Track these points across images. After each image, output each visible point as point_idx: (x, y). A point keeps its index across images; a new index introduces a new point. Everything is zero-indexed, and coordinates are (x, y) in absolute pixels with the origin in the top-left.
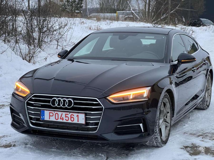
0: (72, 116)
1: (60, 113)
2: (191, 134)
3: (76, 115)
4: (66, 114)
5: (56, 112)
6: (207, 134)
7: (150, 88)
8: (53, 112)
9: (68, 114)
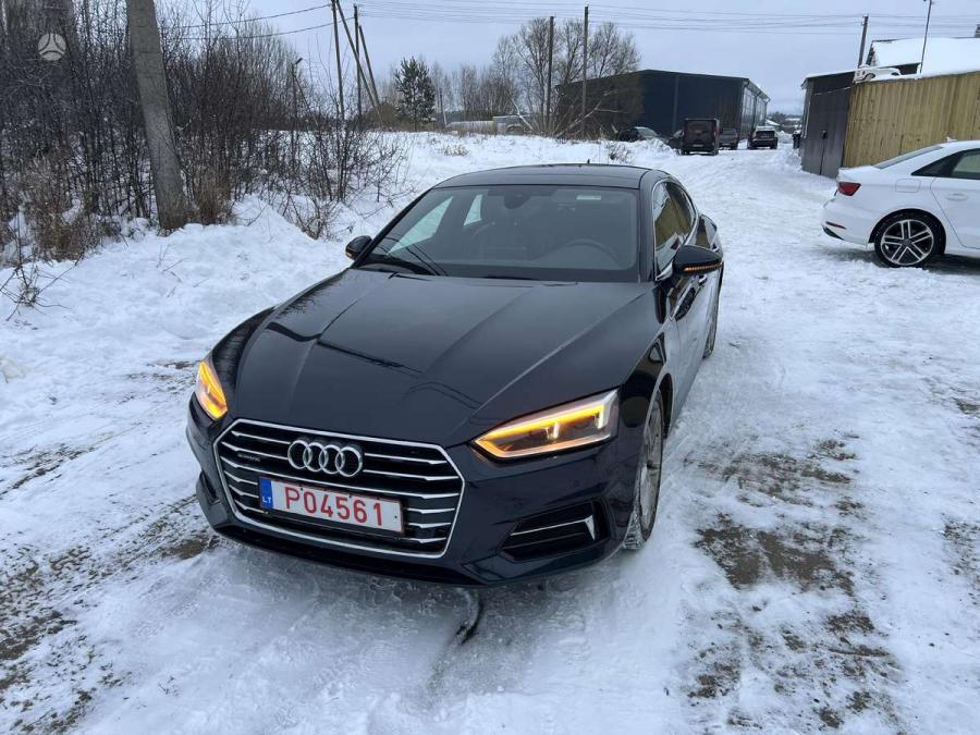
0: (359, 505)
1: (319, 494)
2: (702, 465)
3: (370, 502)
5: (306, 489)
7: (612, 395)
8: (298, 488)
9: (346, 500)
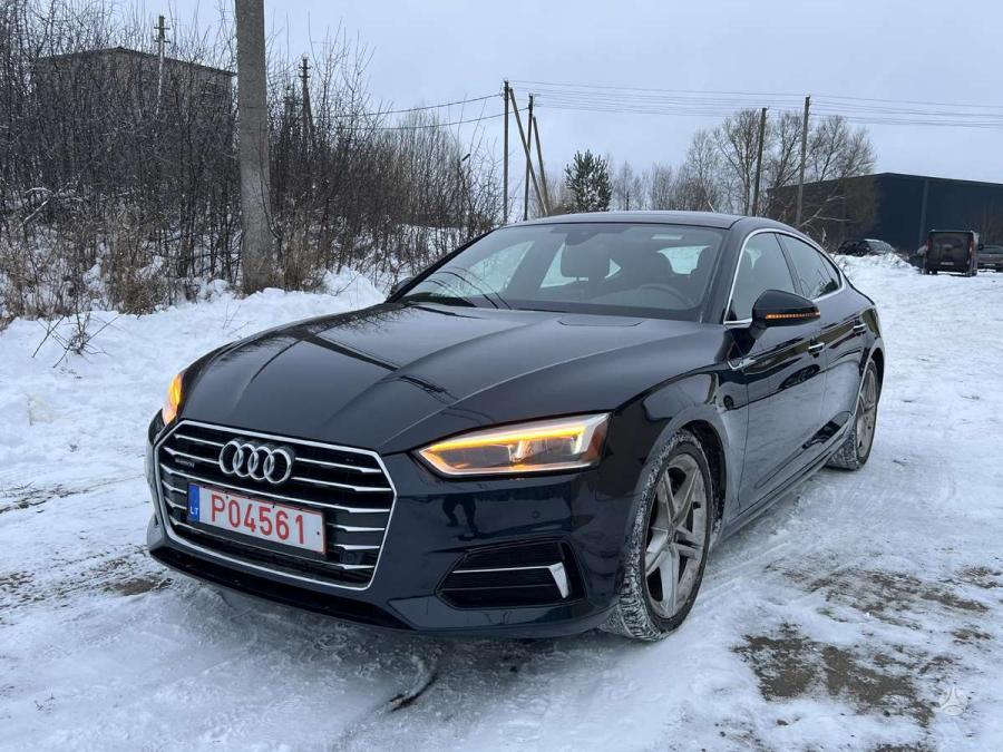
0: (282, 518)
1: (244, 502)
2: (789, 574)
3: (293, 513)
4: (262, 509)
5: (231, 497)
6: (849, 579)
7: (602, 418)
8: (223, 495)
9: (269, 510)
